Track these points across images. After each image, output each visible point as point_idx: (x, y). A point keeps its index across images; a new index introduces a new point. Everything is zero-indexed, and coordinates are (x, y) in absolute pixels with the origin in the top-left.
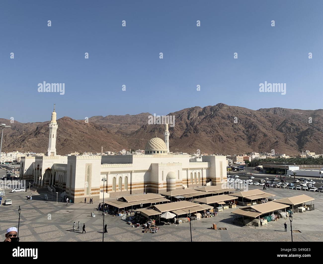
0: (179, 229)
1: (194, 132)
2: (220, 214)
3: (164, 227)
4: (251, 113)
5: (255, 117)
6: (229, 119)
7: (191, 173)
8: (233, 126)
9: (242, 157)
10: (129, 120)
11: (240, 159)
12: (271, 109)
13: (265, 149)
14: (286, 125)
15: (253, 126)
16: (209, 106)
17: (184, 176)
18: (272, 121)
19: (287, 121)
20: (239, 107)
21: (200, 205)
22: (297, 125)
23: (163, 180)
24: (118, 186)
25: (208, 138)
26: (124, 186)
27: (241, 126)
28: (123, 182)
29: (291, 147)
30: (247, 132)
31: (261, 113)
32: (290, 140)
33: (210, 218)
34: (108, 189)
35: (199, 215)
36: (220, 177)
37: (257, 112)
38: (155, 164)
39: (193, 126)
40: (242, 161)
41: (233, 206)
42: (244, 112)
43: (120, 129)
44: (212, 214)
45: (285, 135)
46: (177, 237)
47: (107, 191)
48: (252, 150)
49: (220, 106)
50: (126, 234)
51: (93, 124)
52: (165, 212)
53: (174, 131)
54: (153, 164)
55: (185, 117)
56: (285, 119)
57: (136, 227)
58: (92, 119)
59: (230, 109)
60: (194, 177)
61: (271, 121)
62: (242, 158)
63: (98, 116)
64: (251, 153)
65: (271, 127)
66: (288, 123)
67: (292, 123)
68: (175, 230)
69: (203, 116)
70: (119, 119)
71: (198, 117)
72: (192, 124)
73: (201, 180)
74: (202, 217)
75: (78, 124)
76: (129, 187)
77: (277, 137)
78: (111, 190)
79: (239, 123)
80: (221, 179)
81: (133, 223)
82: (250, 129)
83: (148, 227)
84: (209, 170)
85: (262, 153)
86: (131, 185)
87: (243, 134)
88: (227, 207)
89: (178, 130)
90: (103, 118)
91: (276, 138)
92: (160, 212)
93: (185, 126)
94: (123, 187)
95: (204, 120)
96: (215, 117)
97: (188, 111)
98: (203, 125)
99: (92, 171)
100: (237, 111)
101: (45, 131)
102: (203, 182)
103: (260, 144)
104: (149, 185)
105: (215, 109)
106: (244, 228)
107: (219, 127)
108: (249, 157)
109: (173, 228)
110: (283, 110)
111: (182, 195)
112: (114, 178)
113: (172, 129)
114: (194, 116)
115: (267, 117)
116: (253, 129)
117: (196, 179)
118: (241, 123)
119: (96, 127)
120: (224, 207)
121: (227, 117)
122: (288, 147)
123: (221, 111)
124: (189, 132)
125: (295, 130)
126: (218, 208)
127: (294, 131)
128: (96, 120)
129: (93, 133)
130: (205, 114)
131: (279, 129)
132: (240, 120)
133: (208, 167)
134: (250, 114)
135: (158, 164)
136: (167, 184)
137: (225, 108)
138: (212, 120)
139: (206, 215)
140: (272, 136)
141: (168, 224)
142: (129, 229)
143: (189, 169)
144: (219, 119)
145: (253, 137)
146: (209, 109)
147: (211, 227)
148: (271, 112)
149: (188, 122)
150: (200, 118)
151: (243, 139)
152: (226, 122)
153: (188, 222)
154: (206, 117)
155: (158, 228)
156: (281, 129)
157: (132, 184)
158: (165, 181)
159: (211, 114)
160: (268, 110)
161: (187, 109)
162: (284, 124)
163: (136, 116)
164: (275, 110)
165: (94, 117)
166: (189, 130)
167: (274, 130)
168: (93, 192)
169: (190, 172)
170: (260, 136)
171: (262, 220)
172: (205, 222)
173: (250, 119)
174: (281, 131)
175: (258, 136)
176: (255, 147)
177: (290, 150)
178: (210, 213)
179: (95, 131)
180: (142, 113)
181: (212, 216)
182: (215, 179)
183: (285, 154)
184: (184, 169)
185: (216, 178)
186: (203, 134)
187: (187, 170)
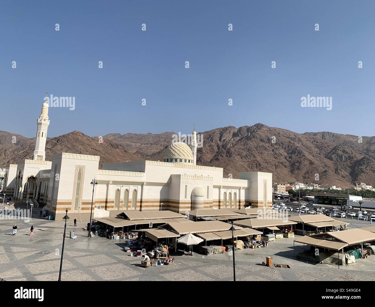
0: (208, 263)
1: (227, 156)
2: (271, 245)
3: (183, 259)
4: (295, 136)
5: (300, 142)
6: (269, 143)
7: (225, 193)
8: (273, 150)
9: (285, 186)
10: (151, 139)
11: (281, 189)
12: (318, 133)
13: (310, 179)
14: (336, 153)
15: (297, 151)
16: (246, 127)
17: (214, 196)
18: (320, 148)
19: (339, 147)
20: (282, 129)
21: (242, 228)
22: (351, 153)
23: (186, 197)
24: (122, 202)
25: (243, 163)
26: (130, 202)
27: (283, 151)
28: (131, 197)
29: (343, 178)
30: (289, 158)
31: (307, 137)
32: (342, 170)
33: (257, 249)
34: (108, 205)
35: (240, 244)
36: (263, 200)
37: (302, 135)
38: (176, 175)
39: (225, 149)
40: (283, 191)
41: (289, 235)
42: (287, 135)
43: (140, 149)
44: (259, 243)
45: (335, 164)
46: (203, 276)
47: (106, 207)
48: (295, 180)
49: (259, 126)
50: (115, 266)
51: (108, 141)
52: (185, 234)
53: (203, 154)
54: (173, 175)
55: (217, 138)
56: (335, 145)
57: (136, 256)
58: (108, 137)
59: (270, 130)
60: (228, 198)
61: (318, 147)
62: (284, 188)
63: (115, 134)
64: (294, 183)
65: (319, 154)
66: (339, 150)
67: (344, 150)
68: (200, 264)
69: (238, 138)
70: (140, 138)
71: (232, 138)
72: (224, 146)
73: (238, 204)
74: (245, 248)
75: (91, 140)
76: (139, 204)
77: (325, 165)
78: (112, 207)
79: (281, 147)
80: (264, 203)
81: (133, 250)
82: (293, 155)
83: (155, 257)
84: (248, 190)
85: (307, 183)
86: (141, 202)
87: (285, 160)
88: (280, 236)
89: (208, 153)
90: (121, 137)
91: (325, 167)
92: (178, 233)
93: (216, 149)
94: (129, 204)
95: (240, 142)
96: (253, 139)
97: (220, 131)
98: (238, 147)
99: (84, 177)
100: (279, 134)
101: (51, 146)
102: (240, 205)
103: (306, 173)
104: (167, 204)
105: (252, 130)
106: (318, 266)
107: (257, 151)
108: (292, 186)
109: (198, 260)
110: (333, 136)
111: (212, 216)
112: (118, 190)
113: (201, 152)
114: (228, 137)
115: (314, 141)
116: (297, 155)
117: (231, 202)
118: (283, 148)
119: (112, 145)
120: (277, 236)
121: (267, 139)
122: (339, 178)
123: (260, 132)
124: (221, 155)
125: (348, 158)
126: (268, 235)
127: (346, 159)
128: (112, 138)
129: (107, 151)
130: (240, 135)
131: (328, 157)
132: (282, 144)
133: (247, 187)
134: (294, 138)
135: (180, 175)
136: (191, 204)
137: (265, 129)
138: (248, 142)
139: (250, 244)
140: (320, 164)
141: (190, 255)
142: (123, 259)
143: (222, 187)
144: (257, 142)
145: (297, 164)
146: (245, 130)
147: (263, 263)
148: (319, 137)
149: (220, 144)
150: (234, 140)
151: (285, 167)
152: (265, 146)
153: (222, 252)
154: (242, 138)
155: (171, 259)
156: (330, 156)
157: (143, 200)
158: (189, 199)
159: (247, 136)
160: (315, 134)
161: (219, 128)
162: (334, 151)
163: (159, 135)
164: (323, 134)
165: (111, 134)
166: (220, 153)
167: (322, 157)
168: (85, 206)
169: (223, 191)
170: (305, 163)
171: (347, 255)
172: (251, 255)
173: (294, 143)
174: (331, 159)
175: (303, 163)
176: (299, 176)
177: (341, 182)
178: (257, 242)
179: (109, 149)
180: (166, 133)
181: (260, 247)
182: (257, 203)
183: (335, 186)
184: (215, 187)
185: (257, 201)
186: (237, 158)
187: (219, 188)
